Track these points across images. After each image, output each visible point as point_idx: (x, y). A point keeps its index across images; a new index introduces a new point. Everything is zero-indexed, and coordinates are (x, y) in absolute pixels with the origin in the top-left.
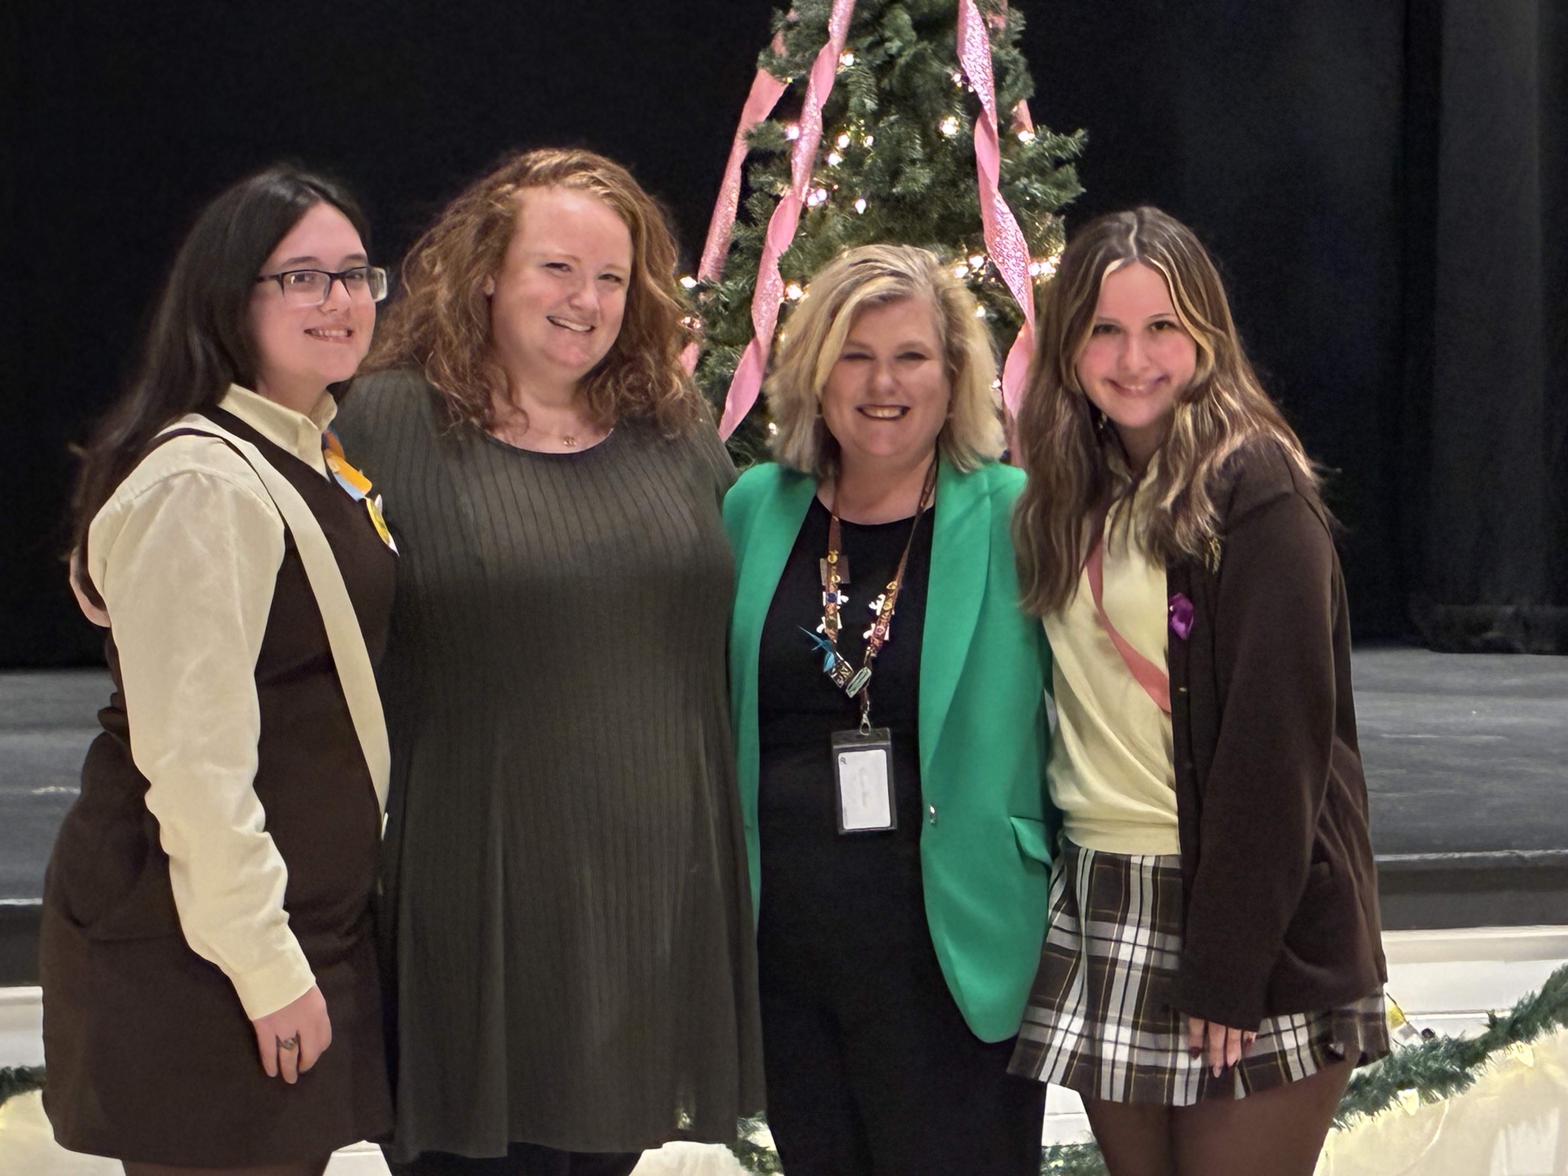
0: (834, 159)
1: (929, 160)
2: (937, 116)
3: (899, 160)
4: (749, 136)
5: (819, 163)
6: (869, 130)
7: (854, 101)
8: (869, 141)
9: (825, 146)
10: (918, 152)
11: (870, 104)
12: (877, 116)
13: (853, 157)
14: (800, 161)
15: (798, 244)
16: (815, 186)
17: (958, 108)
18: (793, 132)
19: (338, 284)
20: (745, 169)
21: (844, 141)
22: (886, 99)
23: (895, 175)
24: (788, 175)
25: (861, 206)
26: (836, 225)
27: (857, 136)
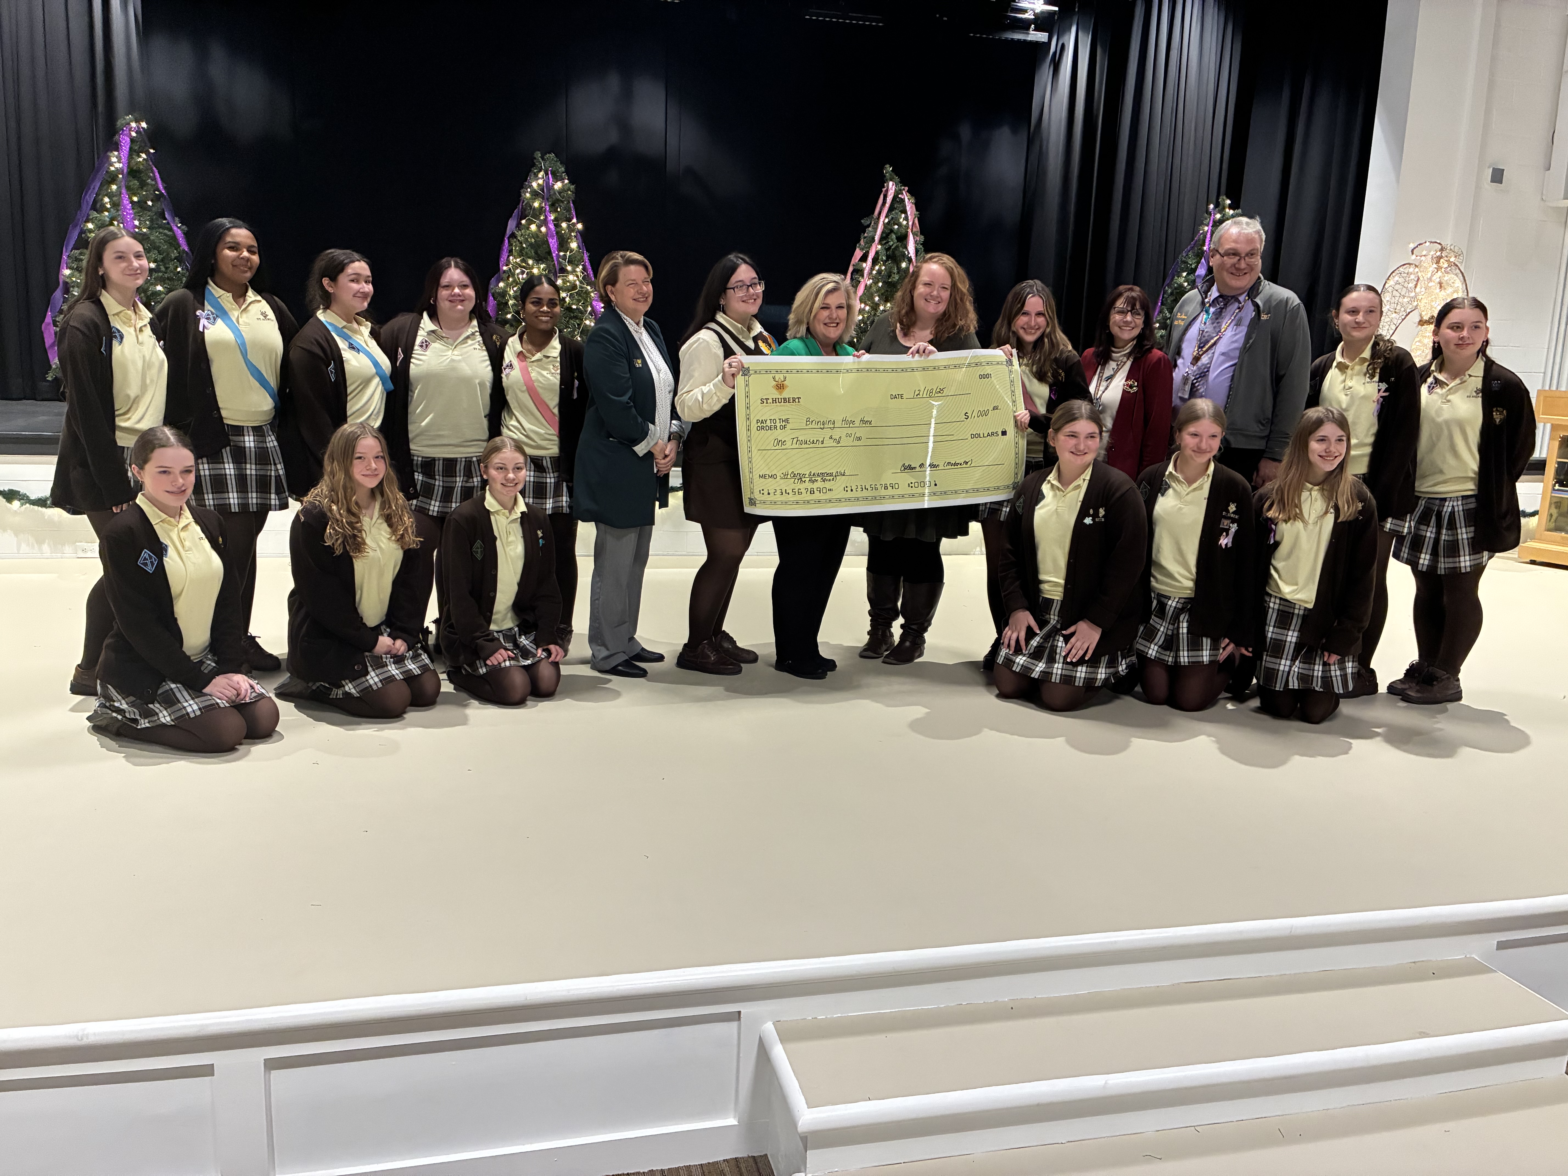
0: (874, 272)
1: (898, 273)
2: (901, 262)
3: (891, 272)
4: (854, 265)
5: (870, 273)
6: (884, 265)
7: (880, 257)
8: (883, 268)
9: (872, 269)
10: (895, 271)
11: (884, 258)
12: (886, 261)
13: (879, 272)
14: (866, 272)
15: (864, 294)
16: (869, 279)
17: (906, 260)
18: (864, 265)
19: (750, 288)
20: (852, 274)
21: (877, 268)
22: (888, 257)
23: (889, 276)
24: (863, 276)
25: (880, 284)
26: (874, 289)
27: (880, 266)
